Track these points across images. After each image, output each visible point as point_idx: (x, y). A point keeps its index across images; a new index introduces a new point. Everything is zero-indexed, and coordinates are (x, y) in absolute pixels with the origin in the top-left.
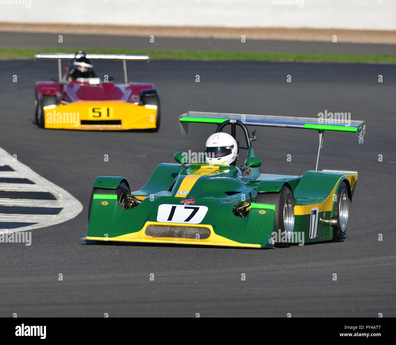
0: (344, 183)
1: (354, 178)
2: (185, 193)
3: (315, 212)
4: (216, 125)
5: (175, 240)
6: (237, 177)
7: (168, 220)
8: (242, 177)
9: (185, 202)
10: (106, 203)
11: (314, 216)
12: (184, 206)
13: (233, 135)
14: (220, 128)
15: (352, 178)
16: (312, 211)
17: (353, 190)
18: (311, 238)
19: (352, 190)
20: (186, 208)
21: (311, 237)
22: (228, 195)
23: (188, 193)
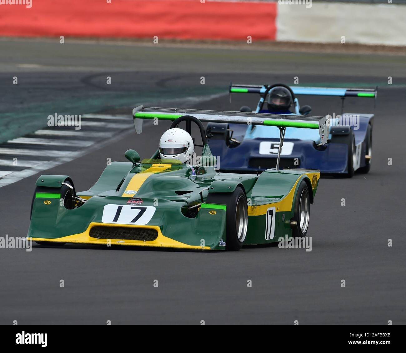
0: (304, 182)
1: (316, 177)
2: (133, 192)
3: (271, 212)
4: (171, 121)
5: (121, 241)
6: (189, 176)
7: (113, 221)
8: (195, 176)
9: (132, 202)
10: (49, 203)
11: (270, 216)
12: (131, 206)
13: (189, 131)
14: (175, 123)
15: (314, 177)
16: (268, 211)
17: (315, 190)
18: (266, 240)
19: (313, 189)
20: (132, 208)
21: (266, 238)
22: (178, 195)
23: (136, 192)
